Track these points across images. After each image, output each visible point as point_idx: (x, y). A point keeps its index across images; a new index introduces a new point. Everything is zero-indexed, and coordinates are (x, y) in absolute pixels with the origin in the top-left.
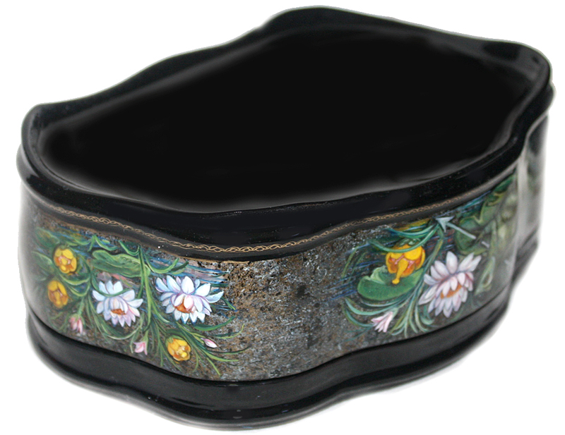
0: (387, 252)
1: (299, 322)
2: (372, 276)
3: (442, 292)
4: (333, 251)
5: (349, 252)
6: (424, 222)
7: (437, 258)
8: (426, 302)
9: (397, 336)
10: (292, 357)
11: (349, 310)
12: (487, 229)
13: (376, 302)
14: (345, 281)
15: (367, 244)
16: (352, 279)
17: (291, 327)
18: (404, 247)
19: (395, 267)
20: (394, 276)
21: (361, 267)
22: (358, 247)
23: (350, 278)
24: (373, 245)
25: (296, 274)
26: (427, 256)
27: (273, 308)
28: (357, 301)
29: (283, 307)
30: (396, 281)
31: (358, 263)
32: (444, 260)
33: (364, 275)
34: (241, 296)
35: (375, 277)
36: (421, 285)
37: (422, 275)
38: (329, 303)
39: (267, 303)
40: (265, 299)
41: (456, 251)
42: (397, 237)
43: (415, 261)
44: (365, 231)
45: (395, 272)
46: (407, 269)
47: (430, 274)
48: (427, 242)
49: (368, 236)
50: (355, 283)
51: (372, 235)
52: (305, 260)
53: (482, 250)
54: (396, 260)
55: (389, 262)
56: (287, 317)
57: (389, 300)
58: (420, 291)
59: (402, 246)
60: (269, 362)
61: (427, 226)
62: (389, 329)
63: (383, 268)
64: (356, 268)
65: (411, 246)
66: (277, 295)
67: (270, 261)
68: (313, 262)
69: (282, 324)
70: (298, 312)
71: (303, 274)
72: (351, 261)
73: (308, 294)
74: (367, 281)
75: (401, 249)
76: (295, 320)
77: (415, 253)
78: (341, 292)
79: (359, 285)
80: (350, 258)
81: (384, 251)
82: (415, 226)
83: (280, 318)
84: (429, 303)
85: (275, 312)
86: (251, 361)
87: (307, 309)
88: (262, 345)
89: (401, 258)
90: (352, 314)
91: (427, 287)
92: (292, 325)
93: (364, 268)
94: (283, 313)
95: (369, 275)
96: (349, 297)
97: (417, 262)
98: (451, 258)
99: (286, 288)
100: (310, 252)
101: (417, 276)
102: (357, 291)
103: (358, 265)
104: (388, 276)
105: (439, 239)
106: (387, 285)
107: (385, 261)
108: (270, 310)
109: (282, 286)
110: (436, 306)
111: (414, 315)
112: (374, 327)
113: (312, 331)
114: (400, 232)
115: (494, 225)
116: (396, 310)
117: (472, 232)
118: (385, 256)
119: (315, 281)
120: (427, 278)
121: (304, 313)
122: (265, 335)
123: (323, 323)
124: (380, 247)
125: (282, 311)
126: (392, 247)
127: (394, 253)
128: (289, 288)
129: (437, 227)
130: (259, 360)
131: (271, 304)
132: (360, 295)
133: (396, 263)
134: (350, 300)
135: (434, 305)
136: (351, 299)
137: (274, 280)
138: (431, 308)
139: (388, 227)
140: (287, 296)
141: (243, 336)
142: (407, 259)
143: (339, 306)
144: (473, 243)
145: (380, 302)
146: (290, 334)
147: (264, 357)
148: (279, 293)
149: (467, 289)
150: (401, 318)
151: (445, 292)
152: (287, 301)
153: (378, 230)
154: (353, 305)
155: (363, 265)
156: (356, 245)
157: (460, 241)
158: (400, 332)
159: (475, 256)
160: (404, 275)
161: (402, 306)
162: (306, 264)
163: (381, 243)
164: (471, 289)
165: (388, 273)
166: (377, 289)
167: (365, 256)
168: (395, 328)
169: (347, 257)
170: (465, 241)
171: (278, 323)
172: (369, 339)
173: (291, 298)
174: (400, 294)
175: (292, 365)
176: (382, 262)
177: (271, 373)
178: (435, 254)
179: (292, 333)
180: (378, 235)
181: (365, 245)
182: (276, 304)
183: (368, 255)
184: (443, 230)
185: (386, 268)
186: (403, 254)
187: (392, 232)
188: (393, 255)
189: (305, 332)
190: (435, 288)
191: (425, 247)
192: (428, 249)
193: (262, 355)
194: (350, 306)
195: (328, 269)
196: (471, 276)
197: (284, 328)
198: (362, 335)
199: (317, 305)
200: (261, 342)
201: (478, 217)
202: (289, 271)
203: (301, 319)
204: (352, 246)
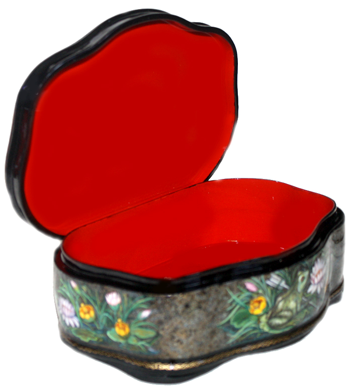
12: (303, 307)
53: (307, 296)
115: (299, 309)
117: (310, 305)
144: (310, 300)
149: (314, 274)
151: (321, 272)
159: (310, 293)
164: (311, 275)
170: (313, 300)
196: (312, 282)
201: (306, 313)
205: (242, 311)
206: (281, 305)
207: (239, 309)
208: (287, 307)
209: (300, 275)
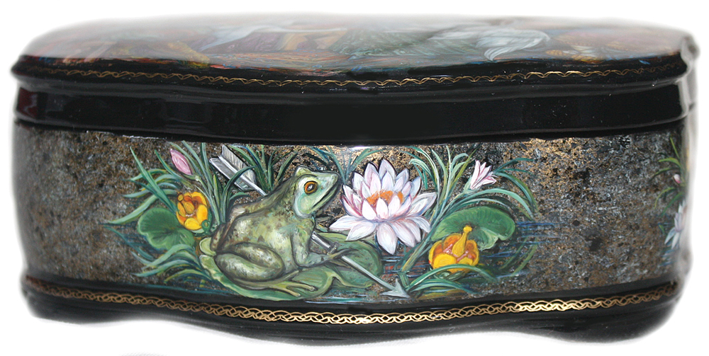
0: (477, 266)
1: (601, 209)
2: (496, 239)
3: (402, 203)
4: (547, 280)
5: (523, 273)
6: (426, 296)
7: (412, 250)
8: (425, 195)
9: (460, 151)
10: (608, 162)
11: (529, 203)
13: (491, 205)
14: (532, 240)
15: (499, 278)
16: (523, 239)
17: (610, 203)
18: (456, 270)
19: (468, 248)
20: (470, 236)
21: (508, 252)
22: (511, 275)
23: (525, 242)
24: (492, 276)
25: (599, 265)
26: (426, 255)
27: (627, 229)
28: (516, 210)
29: (617, 229)
30: (467, 229)
31: (513, 257)
32: (400, 245)
33: (505, 241)
34: (653, 241)
35: (493, 238)
36: (434, 220)
37: (433, 232)
38: (558, 220)
39: (632, 235)
40: (633, 239)
41: (379, 251)
42: (464, 283)
43: (442, 252)
44: (500, 292)
45: (468, 242)
46: (454, 244)
47: (422, 231)
48: (424, 272)
49: (497, 286)
50: (517, 233)
51: (493, 287)
52: (586, 279)
54: (467, 256)
55: (476, 255)
56: (614, 217)
57: (475, 205)
58: (435, 211)
59: (458, 272)
60: (632, 159)
61: (423, 291)
62: (472, 164)
63: (483, 247)
64: (516, 251)
65: (446, 271)
66: (622, 244)
67: (624, 282)
68: (577, 275)
69: (620, 208)
70: (602, 221)
71: (591, 265)
72: (522, 261)
73: (587, 240)
74: (503, 234)
75: (460, 269)
76: (605, 211)
77: (441, 261)
78: (539, 228)
79: (513, 230)
80: (522, 266)
81: (480, 267)
82: (438, 293)
83: (621, 216)
84: (420, 192)
85: (625, 223)
86: (648, 161)
87: (590, 222)
88: (639, 183)
89: (461, 257)
90: (523, 195)
91: (425, 214)
92: (609, 205)
93: (506, 250)
94: (618, 222)
95: (499, 241)
96: (527, 219)
97: (440, 250)
98: (389, 244)
99: (612, 251)
100: (579, 286)
101: (440, 232)
102: (516, 224)
103: (512, 254)
104: (476, 236)
105: (407, 273)
106: (478, 226)
107: (480, 256)
108: (631, 227)
109: (616, 253)
110: (409, 184)
111: (442, 180)
112: (492, 170)
113: (585, 192)
114: (459, 288)
115: (300, 258)
116: (466, 191)
118: (479, 262)
119: (577, 253)
120: (426, 227)
121: (594, 218)
122: (637, 195)
123: (568, 197)
124: (484, 273)
125: (619, 224)
126: (471, 271)
127: (468, 265)
128: (609, 251)
129: (408, 288)
130: (642, 163)
131: (629, 233)
132: (514, 219)
133: (467, 252)
134: (527, 215)
135: (412, 186)
136: (524, 215)
137: (623, 260)
138: (417, 183)
139: (472, 295)
140: (611, 242)
141: (655, 194)
142: (453, 255)
143: (543, 212)
144: (348, 252)
145: (486, 204)
146: (612, 194)
147: (637, 166)
148: (620, 245)
150: (458, 178)
151: (395, 201)
152: (612, 235)
153: (485, 292)
154: (522, 206)
155: (507, 254)
156: (513, 278)
157: (372, 261)
158: (457, 157)
159: (343, 233)
160: (458, 236)
161: (459, 195)
162: (586, 274)
163: (482, 277)
165: (477, 241)
166: (491, 222)
167: (503, 265)
168: (465, 163)
169: (526, 268)
170: (363, 260)
171: (624, 210)
172: (497, 153)
173: (608, 238)
174: (462, 212)
175: (607, 151)
176: (484, 255)
177: (629, 142)
178: (414, 256)
179: (609, 196)
180: (485, 287)
181: (502, 277)
182: (624, 234)
183: (500, 266)
184: (400, 281)
185: (479, 247)
186: (458, 262)
187: (469, 289)
188: (470, 262)
189: (593, 194)
190: (413, 212)
191: (428, 267)
192: (424, 264)
193: (639, 169)
194: (527, 207)
195: (556, 261)
196: (349, 209)
197: (618, 203)
198: (506, 161)
199: (576, 223)
200: (640, 187)
201: (336, 280)
202: (607, 269)
203: (599, 211)
204: (519, 278)
205: (160, 210)
206: (243, 227)
207: (153, 204)
208: (261, 238)
209: (301, 177)
